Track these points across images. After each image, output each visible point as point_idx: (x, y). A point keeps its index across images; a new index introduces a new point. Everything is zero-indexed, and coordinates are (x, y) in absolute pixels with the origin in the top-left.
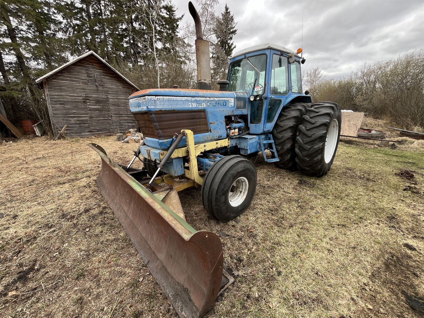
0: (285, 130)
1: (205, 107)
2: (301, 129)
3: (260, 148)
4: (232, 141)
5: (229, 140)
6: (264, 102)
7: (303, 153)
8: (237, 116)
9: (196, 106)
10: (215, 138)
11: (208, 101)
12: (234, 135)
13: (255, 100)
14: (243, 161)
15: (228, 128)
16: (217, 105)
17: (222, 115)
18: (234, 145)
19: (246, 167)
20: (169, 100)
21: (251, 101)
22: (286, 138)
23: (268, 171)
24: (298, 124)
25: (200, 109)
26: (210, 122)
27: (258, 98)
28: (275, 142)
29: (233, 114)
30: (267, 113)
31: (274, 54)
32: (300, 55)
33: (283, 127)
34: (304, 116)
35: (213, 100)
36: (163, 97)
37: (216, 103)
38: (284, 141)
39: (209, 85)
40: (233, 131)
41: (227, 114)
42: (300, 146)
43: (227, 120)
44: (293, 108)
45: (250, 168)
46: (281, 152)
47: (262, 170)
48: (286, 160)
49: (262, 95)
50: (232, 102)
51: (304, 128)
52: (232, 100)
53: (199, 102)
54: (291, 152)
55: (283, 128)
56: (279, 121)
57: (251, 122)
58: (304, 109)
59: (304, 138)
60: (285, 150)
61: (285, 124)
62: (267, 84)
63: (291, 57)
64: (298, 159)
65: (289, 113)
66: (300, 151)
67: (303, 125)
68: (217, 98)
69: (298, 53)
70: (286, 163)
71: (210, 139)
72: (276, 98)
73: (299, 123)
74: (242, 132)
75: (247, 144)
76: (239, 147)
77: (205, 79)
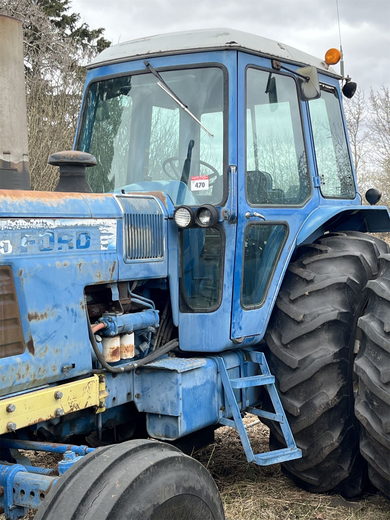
0: (311, 334)
1: (11, 255)
2: (366, 331)
3: (223, 409)
4: (114, 382)
5: (101, 381)
6: (227, 233)
7: (384, 420)
8: (131, 283)
10: (51, 374)
11: (23, 232)
12: (122, 361)
13: (194, 224)
14: (171, 460)
15: (97, 333)
16: (57, 245)
17: (73, 285)
18: (122, 400)
19: (186, 485)
21: (181, 229)
22: (318, 364)
23: (265, 506)
24: (353, 310)
26: (31, 311)
27: (205, 220)
28: (278, 383)
29: (115, 278)
30: (241, 270)
31: (249, 66)
32: (335, 69)
33: (302, 322)
34: (371, 283)
35: (40, 229)
37: (52, 240)
38: (311, 379)
39: (20, 169)
40: (115, 343)
41: (96, 280)
42: (372, 394)
43: (91, 299)
44: (331, 252)
45: (198, 487)
46: (305, 422)
47: (238, 502)
48: (327, 451)
49: (218, 208)
50: (109, 233)
51: (374, 325)
52: (111, 226)
54: (342, 421)
55: (303, 326)
56: (285, 300)
57: (185, 307)
58: (367, 257)
59: (380, 363)
60: (318, 413)
61: (307, 312)
62: (233, 169)
63: (307, 79)
64: (369, 445)
65: (318, 271)
66: (372, 413)
67: (373, 316)
68: (54, 219)
69: (329, 62)
70: (327, 465)
71: (28, 378)
72: (269, 219)
73: (357, 307)
74: (151, 346)
75: (173, 393)
76: (140, 407)
77: (6, 150)
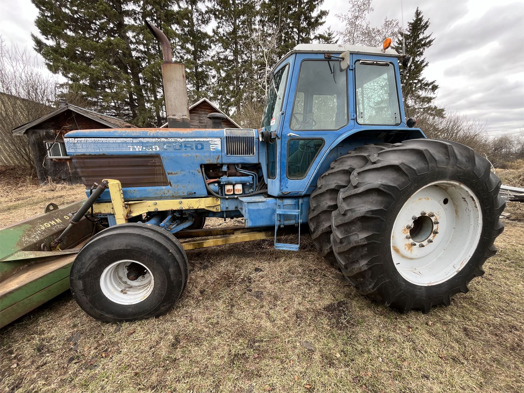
1: (159, 151)
5: (213, 200)
6: (277, 143)
9: (140, 150)
10: (181, 194)
11: (164, 143)
16: (184, 148)
17: (194, 163)
18: (232, 209)
20: (95, 143)
25: (149, 153)
26: (169, 171)
31: (304, 60)
35: (174, 142)
36: (86, 139)
37: (181, 146)
39: (181, 121)
40: (229, 187)
50: (216, 144)
52: (218, 141)
53: (147, 145)
63: (343, 59)
68: (181, 138)
71: (168, 195)
77: (175, 114)
